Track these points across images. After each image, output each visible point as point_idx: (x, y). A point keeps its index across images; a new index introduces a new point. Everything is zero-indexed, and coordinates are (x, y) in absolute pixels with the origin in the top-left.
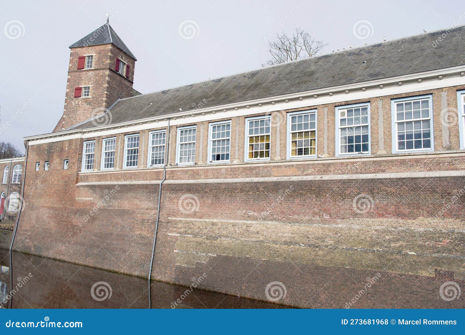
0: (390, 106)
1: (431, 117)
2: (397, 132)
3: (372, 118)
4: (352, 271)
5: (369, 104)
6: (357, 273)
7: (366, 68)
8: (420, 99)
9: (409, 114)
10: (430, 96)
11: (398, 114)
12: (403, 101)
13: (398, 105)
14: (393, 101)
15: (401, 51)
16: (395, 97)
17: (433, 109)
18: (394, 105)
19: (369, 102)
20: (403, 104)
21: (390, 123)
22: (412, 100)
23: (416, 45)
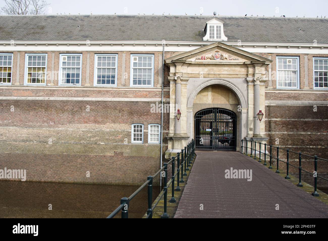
0: (94, 58)
1: (116, 67)
2: (97, 73)
3: (83, 64)
4: (68, 156)
5: (81, 54)
6: (71, 156)
7: (80, 31)
8: (111, 56)
9: (104, 64)
10: (117, 55)
11: (98, 63)
12: (102, 56)
13: (98, 57)
14: (96, 55)
15: (102, 24)
16: (97, 53)
17: (118, 62)
18: (96, 57)
19: (82, 53)
20: (101, 57)
21: (93, 68)
22: (107, 56)
23: (110, 22)
